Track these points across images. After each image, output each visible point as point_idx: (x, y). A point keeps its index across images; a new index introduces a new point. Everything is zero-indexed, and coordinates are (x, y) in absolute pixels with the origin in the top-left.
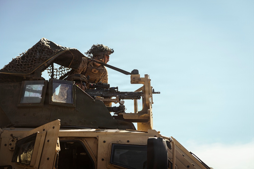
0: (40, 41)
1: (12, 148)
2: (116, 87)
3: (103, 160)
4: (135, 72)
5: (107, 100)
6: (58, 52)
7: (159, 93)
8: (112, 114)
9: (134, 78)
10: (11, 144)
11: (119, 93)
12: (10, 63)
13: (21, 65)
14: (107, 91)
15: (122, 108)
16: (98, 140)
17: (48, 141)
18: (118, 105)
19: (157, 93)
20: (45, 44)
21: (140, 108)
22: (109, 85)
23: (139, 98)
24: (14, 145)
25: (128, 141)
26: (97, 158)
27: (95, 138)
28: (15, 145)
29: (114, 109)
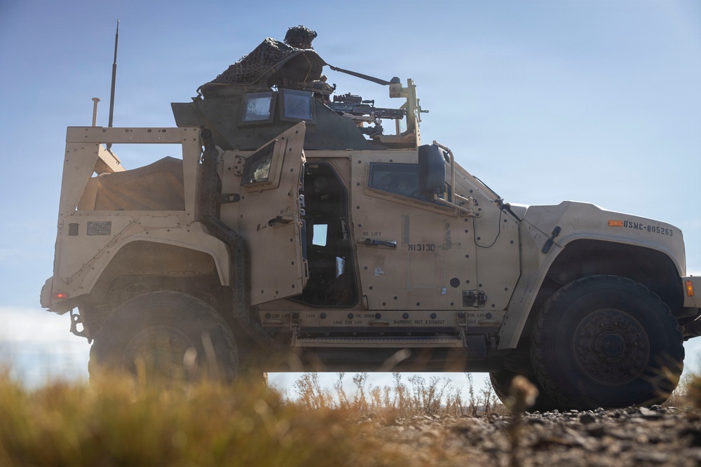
0: (265, 40)
1: (239, 172)
2: (371, 100)
3: (358, 184)
4: (395, 80)
5: (358, 117)
6: (290, 54)
7: (428, 112)
8: (367, 137)
9: (394, 88)
10: (236, 167)
11: (373, 109)
12: (225, 73)
13: (243, 75)
14: (358, 106)
15: (379, 129)
16: (351, 161)
17: (290, 150)
18: (373, 125)
19: (425, 111)
20: (272, 44)
21: (404, 127)
22: (361, 98)
23: (402, 118)
24: (241, 168)
25: (391, 161)
26: (350, 183)
27: (347, 158)
28: (243, 168)
29: (368, 131)
